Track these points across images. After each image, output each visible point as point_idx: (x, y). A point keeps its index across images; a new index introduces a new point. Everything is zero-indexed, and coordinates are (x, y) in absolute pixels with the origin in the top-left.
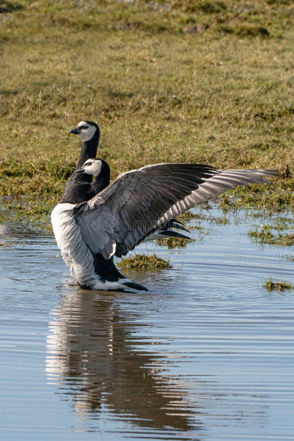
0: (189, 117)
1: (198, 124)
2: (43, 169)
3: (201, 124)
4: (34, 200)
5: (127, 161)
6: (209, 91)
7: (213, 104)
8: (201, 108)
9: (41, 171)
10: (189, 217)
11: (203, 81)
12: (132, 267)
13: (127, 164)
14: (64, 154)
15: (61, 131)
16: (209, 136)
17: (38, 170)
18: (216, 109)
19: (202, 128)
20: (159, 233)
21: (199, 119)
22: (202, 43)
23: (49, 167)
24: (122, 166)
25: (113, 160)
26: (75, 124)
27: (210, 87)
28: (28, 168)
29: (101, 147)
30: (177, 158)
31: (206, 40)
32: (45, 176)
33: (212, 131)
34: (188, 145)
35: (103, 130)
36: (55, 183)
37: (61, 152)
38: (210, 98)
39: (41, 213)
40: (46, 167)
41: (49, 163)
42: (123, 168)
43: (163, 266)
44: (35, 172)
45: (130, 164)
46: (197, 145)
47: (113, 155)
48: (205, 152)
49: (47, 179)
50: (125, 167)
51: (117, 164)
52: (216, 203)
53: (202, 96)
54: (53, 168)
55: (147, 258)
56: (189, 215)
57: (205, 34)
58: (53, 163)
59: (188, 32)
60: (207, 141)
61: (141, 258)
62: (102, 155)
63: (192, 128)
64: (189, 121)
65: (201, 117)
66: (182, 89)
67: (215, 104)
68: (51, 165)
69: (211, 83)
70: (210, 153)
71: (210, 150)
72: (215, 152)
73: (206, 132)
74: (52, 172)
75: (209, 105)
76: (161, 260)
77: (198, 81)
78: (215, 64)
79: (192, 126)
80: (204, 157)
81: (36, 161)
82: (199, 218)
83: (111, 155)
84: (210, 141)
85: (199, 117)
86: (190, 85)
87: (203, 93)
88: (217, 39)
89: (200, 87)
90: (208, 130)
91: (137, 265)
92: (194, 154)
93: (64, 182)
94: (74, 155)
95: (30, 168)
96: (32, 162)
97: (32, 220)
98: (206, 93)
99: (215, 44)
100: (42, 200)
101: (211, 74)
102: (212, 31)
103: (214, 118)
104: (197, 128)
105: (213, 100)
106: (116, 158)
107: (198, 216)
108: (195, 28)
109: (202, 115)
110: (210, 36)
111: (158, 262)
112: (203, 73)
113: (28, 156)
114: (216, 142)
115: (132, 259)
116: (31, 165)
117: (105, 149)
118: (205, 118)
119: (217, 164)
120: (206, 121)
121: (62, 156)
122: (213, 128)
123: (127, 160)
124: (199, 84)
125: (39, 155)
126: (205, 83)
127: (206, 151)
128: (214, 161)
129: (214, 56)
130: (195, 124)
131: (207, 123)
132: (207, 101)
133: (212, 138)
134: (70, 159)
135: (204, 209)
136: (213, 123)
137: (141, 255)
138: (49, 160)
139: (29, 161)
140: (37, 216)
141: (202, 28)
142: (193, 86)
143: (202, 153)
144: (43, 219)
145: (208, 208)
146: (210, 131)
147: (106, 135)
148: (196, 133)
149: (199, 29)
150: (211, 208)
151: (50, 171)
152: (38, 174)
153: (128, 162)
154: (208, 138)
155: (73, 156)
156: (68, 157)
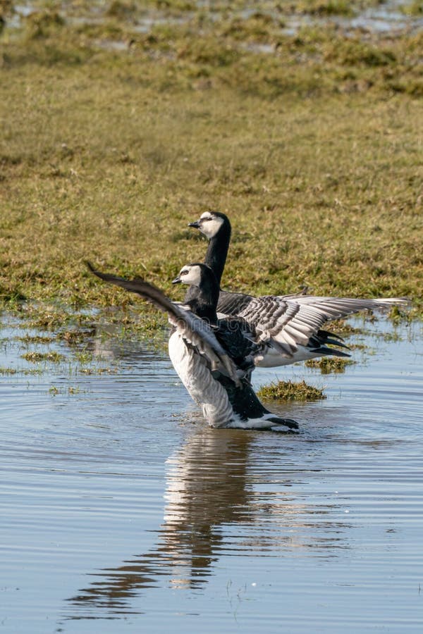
0: (348, 202)
1: (360, 211)
2: (158, 271)
3: (363, 211)
4: (147, 311)
5: (267, 260)
6: (373, 169)
7: (378, 185)
8: (364, 190)
9: (154, 274)
10: (348, 332)
11: (366, 156)
12: (275, 397)
13: (267, 264)
14: (184, 252)
15: (181, 222)
16: (374, 226)
17: (151, 273)
18: (384, 191)
19: (364, 216)
20: (311, 351)
21: (360, 204)
22: (365, 106)
23: (166, 269)
24: (261, 266)
25: (248, 258)
26: (199, 213)
27: (375, 163)
28: (138, 270)
29: (234, 242)
30: (332, 255)
31: (370, 102)
32: (160, 280)
33: (378, 221)
34: (346, 238)
35: (235, 220)
36: (173, 289)
37: (181, 249)
38: (375, 177)
39: (155, 328)
40: (161, 268)
41: (165, 263)
42: (262, 269)
43: (314, 396)
44: (148, 275)
45: (271, 264)
46: (359, 238)
47: (249, 252)
48: (370, 248)
49: (163, 285)
50: (264, 268)
51: (254, 264)
52: (383, 313)
53: (365, 175)
54: (170, 270)
55: (293, 386)
56: (348, 329)
57: (369, 94)
58: (170, 263)
59: (346, 91)
60: (372, 233)
61: (286, 386)
62: (234, 253)
63: (352, 217)
64: (347, 208)
65: (363, 202)
66: (339, 166)
67: (382, 184)
68: (168, 266)
69: (375, 158)
70: (375, 248)
71: (374, 245)
72: (382, 247)
73: (369, 221)
74: (169, 275)
75: (374, 186)
76: (312, 389)
77: (359, 154)
78: (382, 133)
79: (351, 214)
80: (367, 254)
81: (148, 261)
82: (361, 333)
83: (246, 253)
84: (375, 234)
85: (360, 201)
86: (349, 161)
87: (365, 171)
88: (384, 100)
89: (361, 163)
90: (373, 218)
91: (281, 395)
92: (354, 250)
93: (185, 289)
94: (198, 252)
95: (140, 270)
96: (143, 262)
97: (143, 337)
98: (370, 171)
99: (381, 107)
100: (157, 312)
101: (377, 145)
102: (378, 90)
103: (380, 203)
104: (358, 216)
105: (379, 180)
106: (253, 257)
107: (359, 331)
108: (356, 86)
109: (365, 200)
110: (375, 96)
111: (308, 391)
112: (366, 145)
113: (138, 254)
114: (383, 234)
115: (275, 387)
116: (141, 267)
117: (238, 245)
118: (369, 203)
119: (384, 263)
120: (369, 207)
121: (183, 254)
122: (379, 216)
123: (267, 258)
124: (361, 160)
125: (152, 253)
126: (369, 158)
127: (369, 245)
128: (381, 260)
129: (380, 121)
130: (355, 211)
131: (372, 209)
132: (370, 181)
133: (378, 229)
134: (193, 258)
135: (367, 321)
136: (379, 210)
137: (286, 382)
138: (164, 259)
139: (138, 261)
140: (151, 332)
141: (363, 86)
142: (353, 161)
143: (365, 249)
144: (158, 336)
145: (373, 320)
146: (375, 220)
147: (240, 227)
148: (357, 223)
149: (360, 88)
150: (377, 320)
151: (166, 274)
152: (150, 278)
153: (269, 262)
154: (373, 229)
155: (197, 254)
156: (190, 255)
